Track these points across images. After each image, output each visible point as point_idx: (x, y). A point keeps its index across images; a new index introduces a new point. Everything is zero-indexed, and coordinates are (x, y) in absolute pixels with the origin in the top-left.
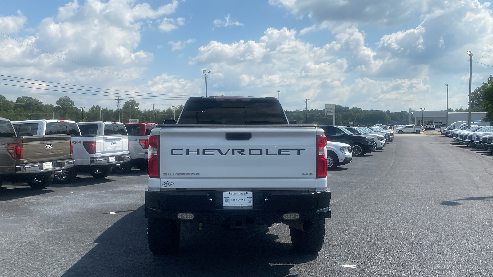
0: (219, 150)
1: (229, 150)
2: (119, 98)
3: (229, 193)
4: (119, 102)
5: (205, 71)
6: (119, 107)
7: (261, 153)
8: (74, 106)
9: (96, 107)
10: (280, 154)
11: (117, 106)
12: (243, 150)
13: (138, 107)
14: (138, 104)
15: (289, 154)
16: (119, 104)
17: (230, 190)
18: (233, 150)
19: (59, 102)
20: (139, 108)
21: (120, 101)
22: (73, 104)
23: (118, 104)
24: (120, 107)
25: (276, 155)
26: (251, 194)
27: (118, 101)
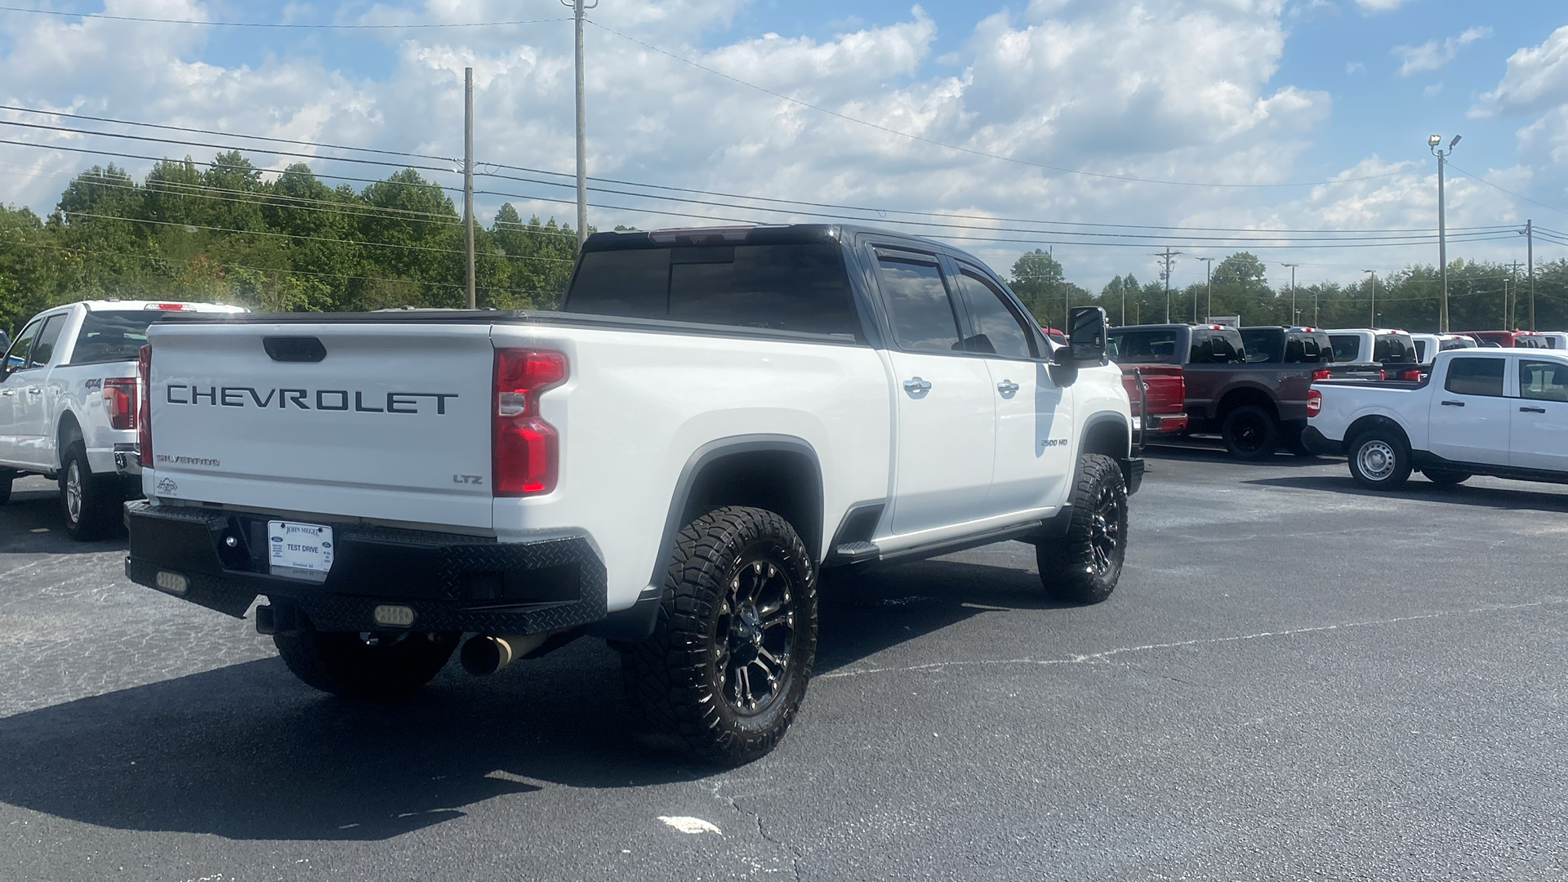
0: (252, 391)
1: (273, 391)
2: (1168, 250)
3: (283, 526)
4: (1168, 261)
5: (1437, 139)
6: (1167, 278)
7: (345, 407)
8: (1063, 279)
9: (1126, 281)
10: (390, 409)
11: (1162, 275)
12: (303, 394)
13: (1262, 278)
14: (1262, 265)
15: (415, 411)
16: (1168, 268)
17: (284, 516)
18: (282, 392)
19: (1019, 268)
20: (1265, 280)
21: (1171, 260)
22: (1061, 274)
23: (1165, 268)
24: (1170, 280)
25: (381, 410)
26: (327, 534)
27: (1165, 261)
